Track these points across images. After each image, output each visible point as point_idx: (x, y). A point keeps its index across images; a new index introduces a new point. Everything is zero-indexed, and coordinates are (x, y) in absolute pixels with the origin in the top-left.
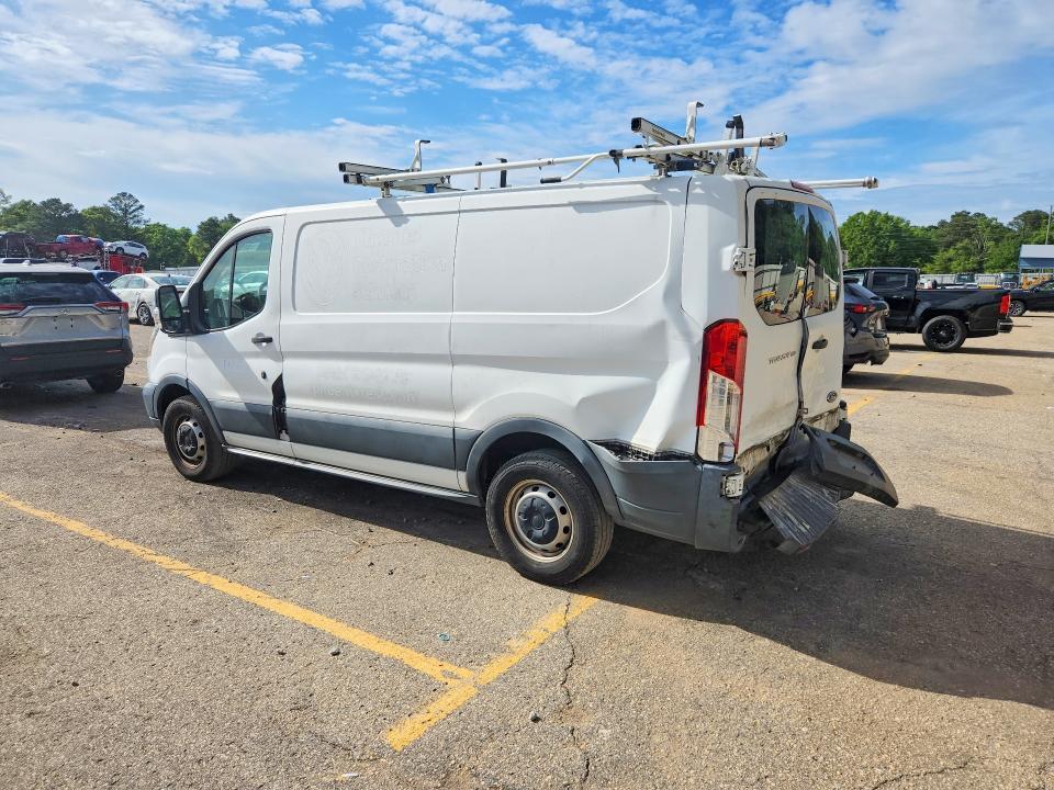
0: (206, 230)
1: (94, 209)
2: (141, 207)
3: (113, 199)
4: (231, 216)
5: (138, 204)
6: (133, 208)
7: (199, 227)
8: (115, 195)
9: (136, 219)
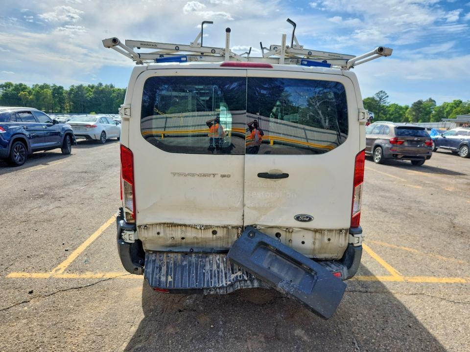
0: (415, 106)
1: (369, 98)
2: (388, 96)
3: (377, 94)
4: (430, 99)
5: (387, 95)
6: (384, 97)
7: (413, 105)
8: (378, 92)
9: (384, 102)
